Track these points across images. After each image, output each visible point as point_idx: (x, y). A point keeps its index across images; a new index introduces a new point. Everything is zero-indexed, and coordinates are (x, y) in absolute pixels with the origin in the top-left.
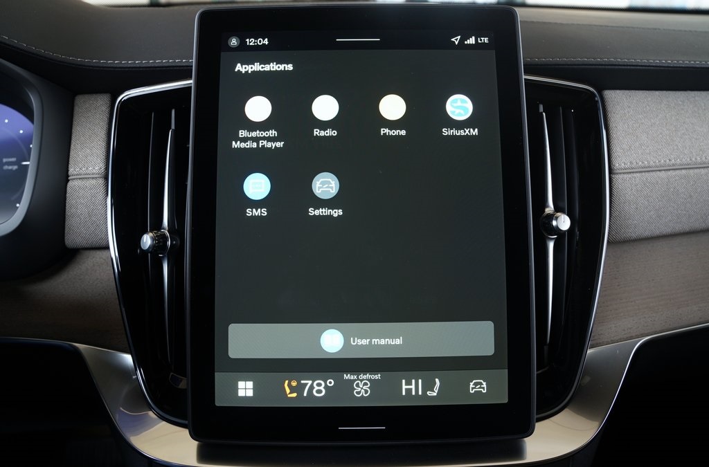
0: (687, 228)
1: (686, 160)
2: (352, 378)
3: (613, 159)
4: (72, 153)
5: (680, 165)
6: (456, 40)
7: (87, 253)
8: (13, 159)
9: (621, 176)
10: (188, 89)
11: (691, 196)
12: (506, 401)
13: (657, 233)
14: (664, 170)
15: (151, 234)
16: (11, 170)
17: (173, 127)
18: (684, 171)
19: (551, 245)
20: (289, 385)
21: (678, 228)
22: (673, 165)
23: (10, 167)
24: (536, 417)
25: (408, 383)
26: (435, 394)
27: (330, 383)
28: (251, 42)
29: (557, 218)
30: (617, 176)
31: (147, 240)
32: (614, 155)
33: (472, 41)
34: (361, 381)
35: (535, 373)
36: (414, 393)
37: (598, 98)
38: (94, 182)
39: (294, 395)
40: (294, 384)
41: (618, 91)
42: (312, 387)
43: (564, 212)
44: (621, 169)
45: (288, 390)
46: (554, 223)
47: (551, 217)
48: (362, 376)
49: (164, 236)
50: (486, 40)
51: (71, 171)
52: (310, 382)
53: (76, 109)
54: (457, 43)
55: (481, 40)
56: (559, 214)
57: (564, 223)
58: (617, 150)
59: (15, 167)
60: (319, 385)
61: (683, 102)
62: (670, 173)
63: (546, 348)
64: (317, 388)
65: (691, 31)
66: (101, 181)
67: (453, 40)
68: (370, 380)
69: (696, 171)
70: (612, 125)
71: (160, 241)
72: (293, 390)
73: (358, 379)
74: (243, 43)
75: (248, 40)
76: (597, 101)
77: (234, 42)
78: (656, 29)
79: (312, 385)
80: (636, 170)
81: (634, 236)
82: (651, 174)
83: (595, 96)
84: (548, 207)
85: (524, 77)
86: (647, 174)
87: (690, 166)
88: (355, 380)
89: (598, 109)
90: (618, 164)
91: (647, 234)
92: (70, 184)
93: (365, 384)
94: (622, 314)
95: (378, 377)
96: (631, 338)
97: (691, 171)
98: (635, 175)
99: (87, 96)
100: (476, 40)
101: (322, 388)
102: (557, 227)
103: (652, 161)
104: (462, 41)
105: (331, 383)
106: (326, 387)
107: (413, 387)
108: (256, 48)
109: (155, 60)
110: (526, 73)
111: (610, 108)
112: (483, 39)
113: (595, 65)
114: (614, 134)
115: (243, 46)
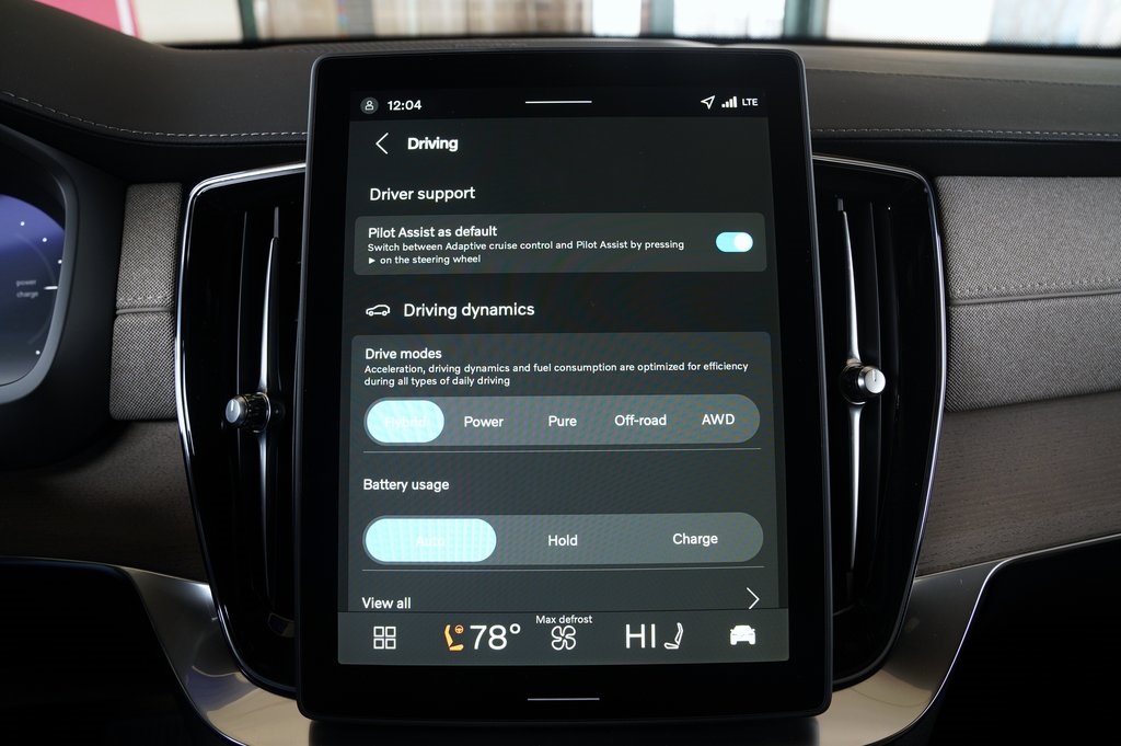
0: (1069, 388)
1: (1066, 284)
2: (548, 621)
3: (952, 283)
4: (122, 274)
5: (1057, 291)
6: (709, 101)
7: (143, 426)
8: (32, 282)
9: (964, 309)
10: (299, 176)
11: (1074, 340)
12: (786, 657)
13: (1022, 396)
14: (1032, 300)
15: (241, 399)
16: (29, 298)
17: (276, 234)
18: (1062, 301)
19: (857, 417)
20: (452, 632)
21: (1055, 389)
22: (1046, 292)
23: (27, 295)
24: (832, 683)
25: (636, 630)
26: (676, 647)
27: (515, 629)
28: (395, 106)
29: (864, 375)
30: (958, 310)
31: (235, 408)
32: (953, 277)
33: (733, 103)
34: (563, 626)
35: (832, 615)
36: (643, 646)
37: (928, 190)
38: (154, 318)
39: (460, 647)
40: (459, 630)
41: (960, 178)
42: (486, 636)
43: (875, 365)
44: (965, 298)
45: (450, 641)
46: (861, 382)
47: (856, 373)
48: (563, 619)
49: (261, 402)
50: (755, 102)
51: (120, 300)
52: (484, 628)
53: (129, 206)
54: (709, 107)
55: (746, 102)
56: (868, 368)
57: (876, 382)
58: (958, 268)
59: (35, 294)
60: (498, 632)
61: (1060, 194)
62: (1040, 304)
63: (849, 575)
64: (494, 637)
65: (1072, 84)
66: (166, 317)
67: (703, 101)
68: (576, 625)
69: (1081, 300)
70: (951, 230)
71: (254, 410)
72: (457, 639)
73: (558, 624)
74: (383, 107)
75: (391, 103)
76: (927, 194)
77: (370, 106)
78: (1018, 81)
79: (487, 632)
80: (988, 300)
81: (987, 401)
82: (1012, 305)
83: (924, 186)
84: (852, 357)
85: (812, 157)
86: (1005, 306)
87: (1072, 294)
88: (553, 625)
89: (927, 206)
90: (961, 289)
91: (1007, 398)
92: (119, 321)
93: (569, 631)
94: (968, 523)
95: (588, 620)
96: (982, 560)
97: (1074, 301)
98: (986, 307)
99: (145, 187)
100: (739, 102)
101: (502, 637)
102: (865, 388)
103: (1013, 285)
104: (717, 104)
106: (508, 635)
107: (642, 636)
108: (404, 114)
109: (249, 132)
110: (815, 151)
111: (947, 203)
112: (749, 100)
113: (923, 139)
114: (953, 245)
115: (383, 112)
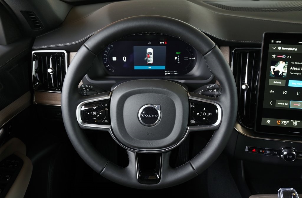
2: (293, 121)
8: (187, 57)
20: (278, 122)
28: (277, 42)
39: (279, 124)
40: (280, 121)
42: (284, 122)
45: (278, 123)
48: (295, 121)
52: (283, 121)
60: (285, 122)
64: (285, 123)
68: (297, 122)
72: (279, 123)
77: (273, 41)
95: (299, 121)
101: (286, 123)
105: (288, 122)
106: (287, 123)
115: (275, 43)
